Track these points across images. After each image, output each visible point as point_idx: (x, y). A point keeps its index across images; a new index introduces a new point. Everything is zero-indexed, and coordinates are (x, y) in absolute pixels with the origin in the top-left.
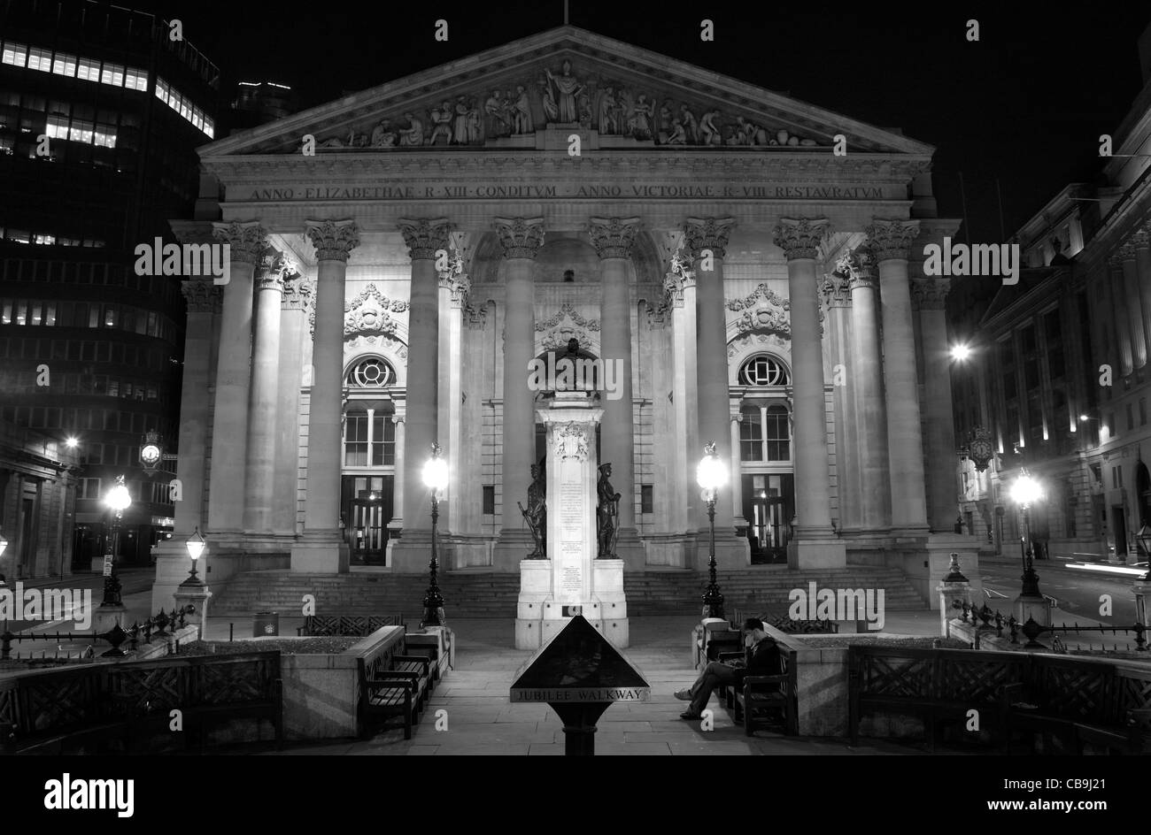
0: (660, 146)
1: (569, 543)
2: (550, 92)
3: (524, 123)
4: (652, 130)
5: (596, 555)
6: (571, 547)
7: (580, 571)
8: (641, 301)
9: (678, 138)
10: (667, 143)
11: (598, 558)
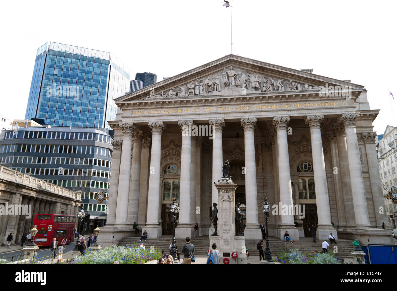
0: (263, 92)
1: (225, 230)
2: (226, 77)
3: (218, 87)
4: (260, 86)
5: (235, 235)
6: (226, 231)
7: (229, 240)
8: (262, 143)
9: (269, 89)
10: (265, 91)
11: (235, 236)
